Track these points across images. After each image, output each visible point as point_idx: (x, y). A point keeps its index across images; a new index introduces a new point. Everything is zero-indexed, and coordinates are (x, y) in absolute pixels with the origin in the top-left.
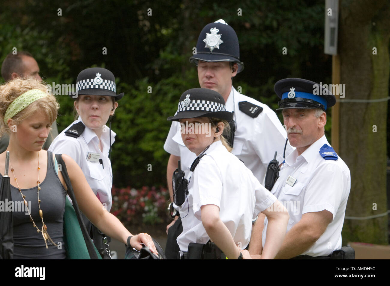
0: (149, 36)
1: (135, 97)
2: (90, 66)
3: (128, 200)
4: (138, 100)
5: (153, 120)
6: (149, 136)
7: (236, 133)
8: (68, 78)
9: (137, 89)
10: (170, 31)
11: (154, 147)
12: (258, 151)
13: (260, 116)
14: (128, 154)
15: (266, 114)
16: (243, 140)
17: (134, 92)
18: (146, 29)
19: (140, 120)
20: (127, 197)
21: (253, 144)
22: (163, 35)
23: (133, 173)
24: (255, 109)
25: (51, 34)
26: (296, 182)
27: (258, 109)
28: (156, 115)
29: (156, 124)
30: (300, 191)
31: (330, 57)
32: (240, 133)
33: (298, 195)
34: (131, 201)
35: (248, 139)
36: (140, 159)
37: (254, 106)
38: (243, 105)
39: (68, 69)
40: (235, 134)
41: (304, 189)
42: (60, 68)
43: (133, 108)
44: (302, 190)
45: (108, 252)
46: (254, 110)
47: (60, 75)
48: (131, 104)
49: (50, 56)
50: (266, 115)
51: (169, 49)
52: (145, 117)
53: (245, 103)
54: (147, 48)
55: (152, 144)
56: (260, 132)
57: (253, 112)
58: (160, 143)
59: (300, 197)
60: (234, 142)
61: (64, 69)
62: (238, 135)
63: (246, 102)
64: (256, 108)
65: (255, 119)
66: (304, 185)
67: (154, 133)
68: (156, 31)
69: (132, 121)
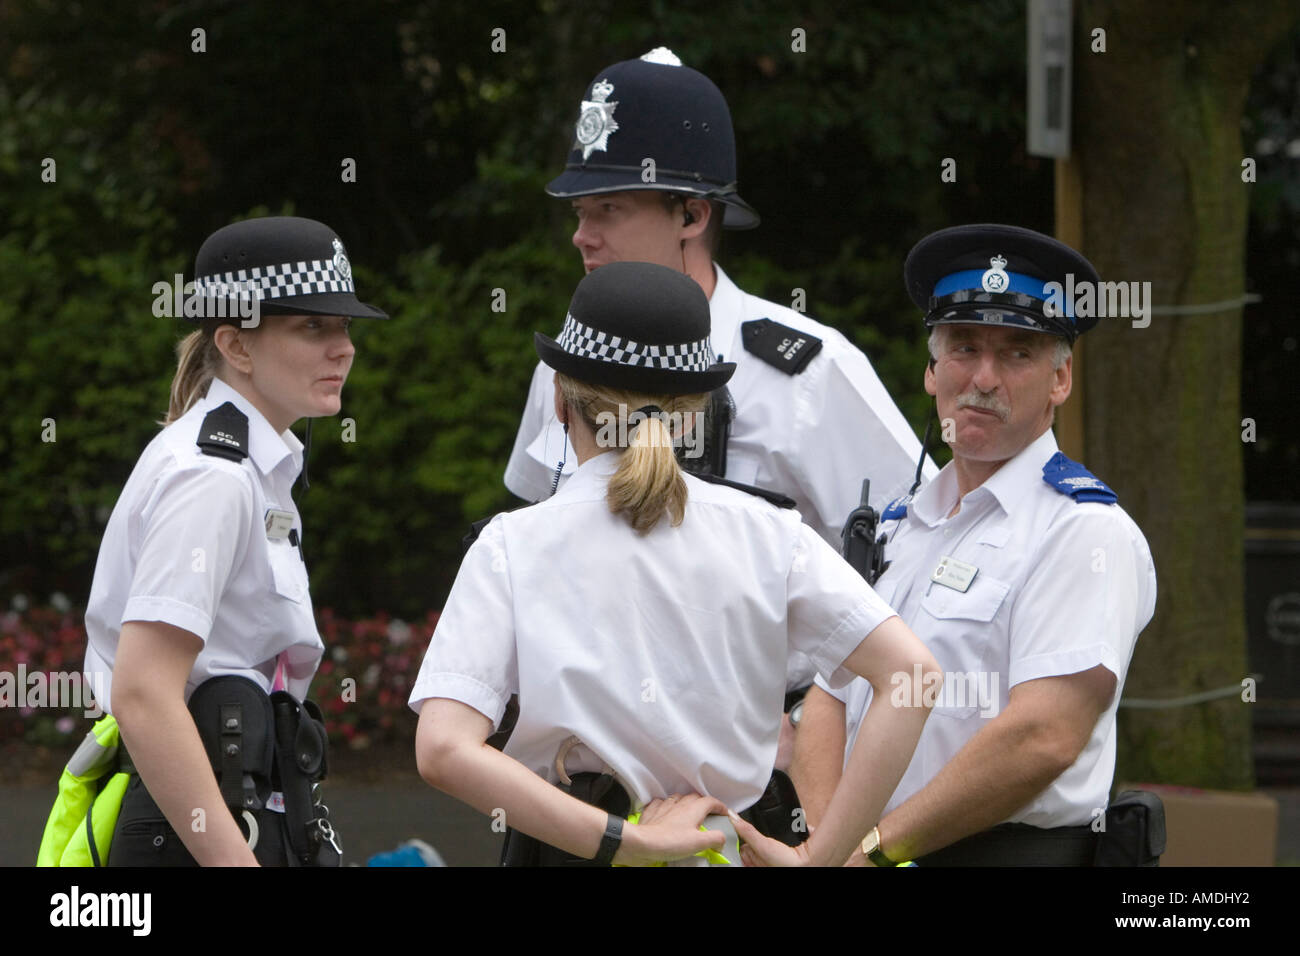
0: (439, 108)
1: (396, 312)
2: (244, 211)
3: (379, 659)
4: (406, 321)
5: (461, 389)
6: (446, 441)
7: (733, 429)
8: (172, 254)
9: (403, 284)
10: (508, 88)
11: (463, 477)
12: (809, 486)
13: (815, 368)
14: (377, 503)
15: (833, 361)
16: (756, 450)
17: (394, 296)
18: (427, 84)
19: (414, 391)
20: (375, 649)
21: (792, 461)
22: (483, 102)
23: (396, 568)
24: (797, 344)
25: (110, 108)
26: (975, 578)
27: (804, 345)
28: (469, 372)
29: (469, 401)
30: (997, 607)
31: (1047, 164)
32: (747, 428)
33: (988, 619)
34: (390, 660)
35: (774, 446)
36: (419, 521)
37: (794, 335)
38: (756, 332)
39: (170, 223)
40: (732, 433)
41: (1009, 600)
42: (144, 221)
43: (389, 349)
44: (1003, 602)
45: (325, 830)
46: (792, 349)
47: (144, 243)
48: (383, 338)
49: (110, 179)
50: (833, 366)
51: (506, 148)
52: (430, 379)
53: (763, 325)
54: (432, 148)
55: (458, 468)
56: (813, 422)
57: (788, 356)
58: (484, 466)
59: (997, 626)
60: (729, 459)
61: (158, 223)
62: (741, 434)
63: (766, 322)
64: (800, 340)
65: (798, 378)
66: (1008, 587)
67: (463, 432)
68: (461, 89)
69: (389, 393)
